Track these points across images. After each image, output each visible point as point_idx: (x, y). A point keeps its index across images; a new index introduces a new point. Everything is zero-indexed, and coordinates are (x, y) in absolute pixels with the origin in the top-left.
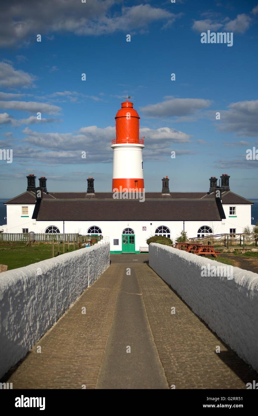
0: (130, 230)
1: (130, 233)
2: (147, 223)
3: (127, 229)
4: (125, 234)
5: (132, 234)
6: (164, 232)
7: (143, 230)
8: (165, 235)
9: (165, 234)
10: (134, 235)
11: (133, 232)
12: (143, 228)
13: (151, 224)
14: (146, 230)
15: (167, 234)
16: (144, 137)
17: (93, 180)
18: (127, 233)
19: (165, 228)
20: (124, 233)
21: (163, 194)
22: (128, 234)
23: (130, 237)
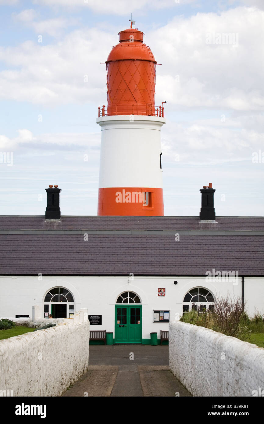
0: (132, 295)
1: (131, 301)
2: (166, 282)
3: (125, 295)
4: (122, 304)
5: (135, 304)
6: (202, 300)
7: (159, 295)
8: (203, 307)
9: (204, 303)
10: (141, 306)
11: (138, 300)
12: (160, 290)
13: (176, 283)
14: (164, 296)
15: (207, 304)
16: (165, 102)
17: (59, 190)
18: (126, 301)
19: (204, 291)
20: (119, 300)
21: (203, 221)
22: (128, 304)
23: (132, 310)
